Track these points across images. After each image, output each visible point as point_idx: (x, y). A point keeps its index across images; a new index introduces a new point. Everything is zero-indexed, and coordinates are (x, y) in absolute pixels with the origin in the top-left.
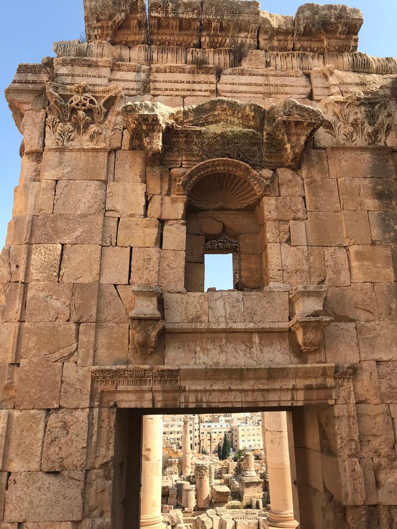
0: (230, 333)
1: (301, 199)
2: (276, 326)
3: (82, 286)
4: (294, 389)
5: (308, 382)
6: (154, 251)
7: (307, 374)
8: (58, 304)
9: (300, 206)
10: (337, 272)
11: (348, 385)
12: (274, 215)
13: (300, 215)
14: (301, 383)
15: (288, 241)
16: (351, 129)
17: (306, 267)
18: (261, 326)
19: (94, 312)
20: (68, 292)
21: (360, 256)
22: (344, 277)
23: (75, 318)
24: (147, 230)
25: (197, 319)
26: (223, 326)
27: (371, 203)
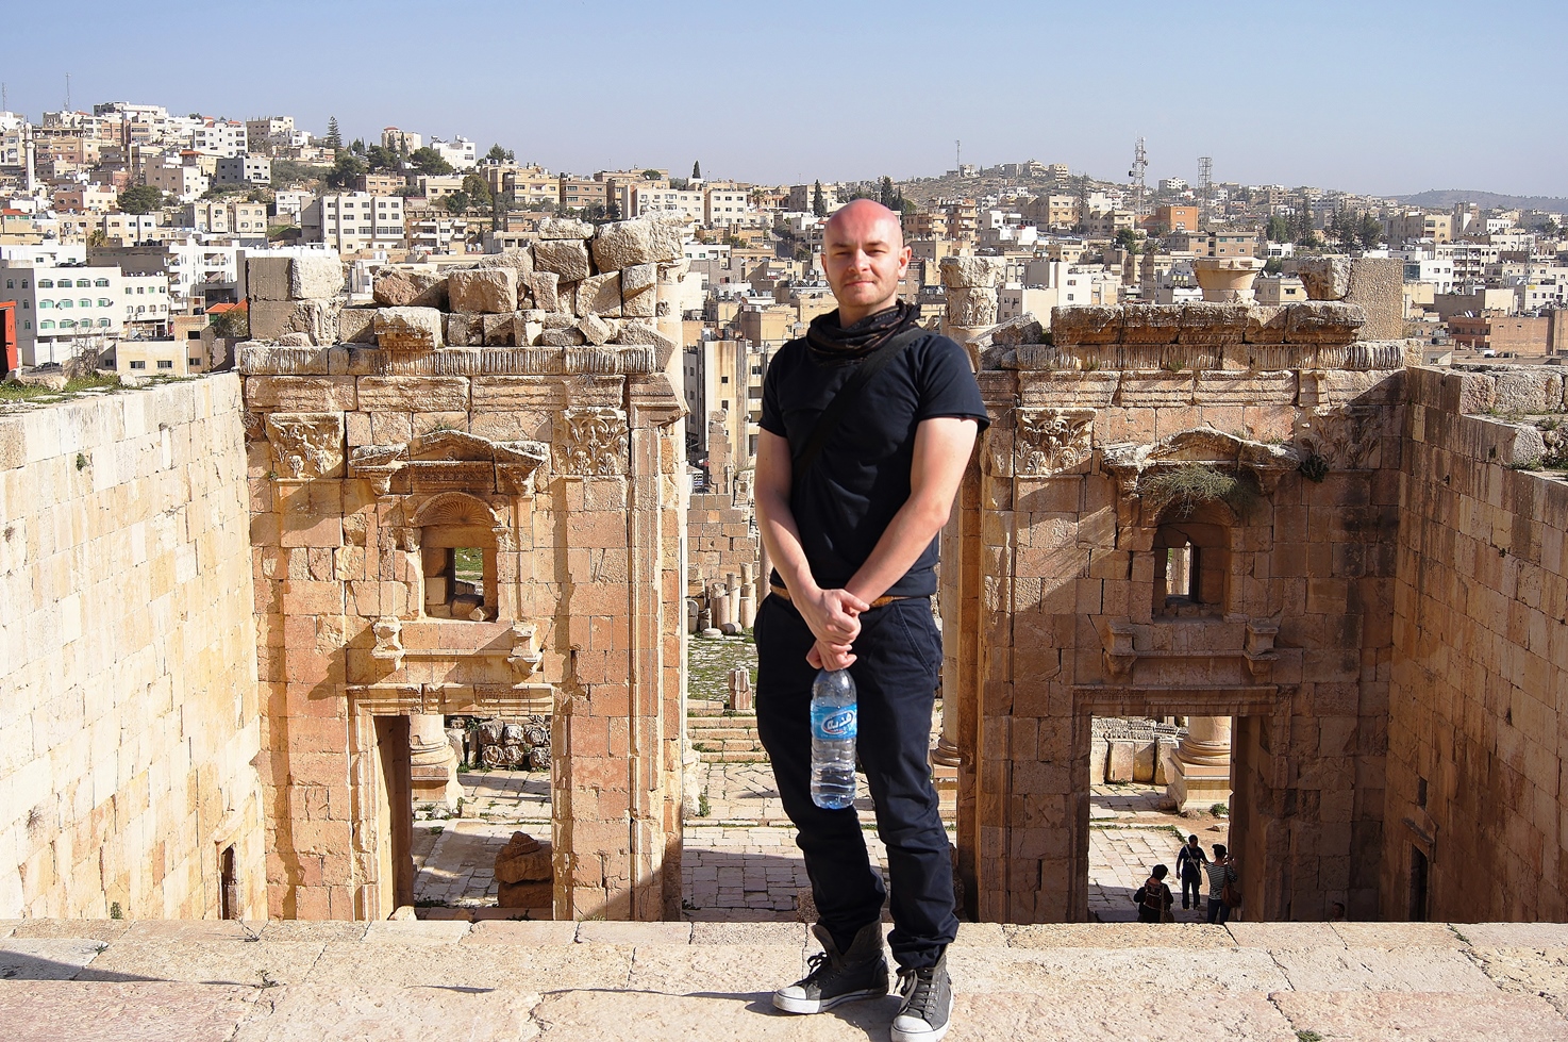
0: (1189, 659)
1: (1269, 529)
2: (1232, 653)
3: (1061, 617)
4: (1241, 704)
5: (1253, 699)
6: (1124, 583)
7: (1253, 693)
8: (1041, 633)
9: (1267, 537)
10: (1294, 604)
11: (1287, 702)
12: (1241, 547)
13: (1266, 546)
14: (1247, 700)
15: (1252, 573)
16: (1332, 449)
17: (1265, 599)
18: (1218, 653)
19: (1073, 641)
20: (1049, 623)
21: (1317, 588)
22: (1300, 608)
23: (1057, 645)
24: (1118, 563)
25: (1162, 648)
26: (1185, 654)
27: (1338, 534)
